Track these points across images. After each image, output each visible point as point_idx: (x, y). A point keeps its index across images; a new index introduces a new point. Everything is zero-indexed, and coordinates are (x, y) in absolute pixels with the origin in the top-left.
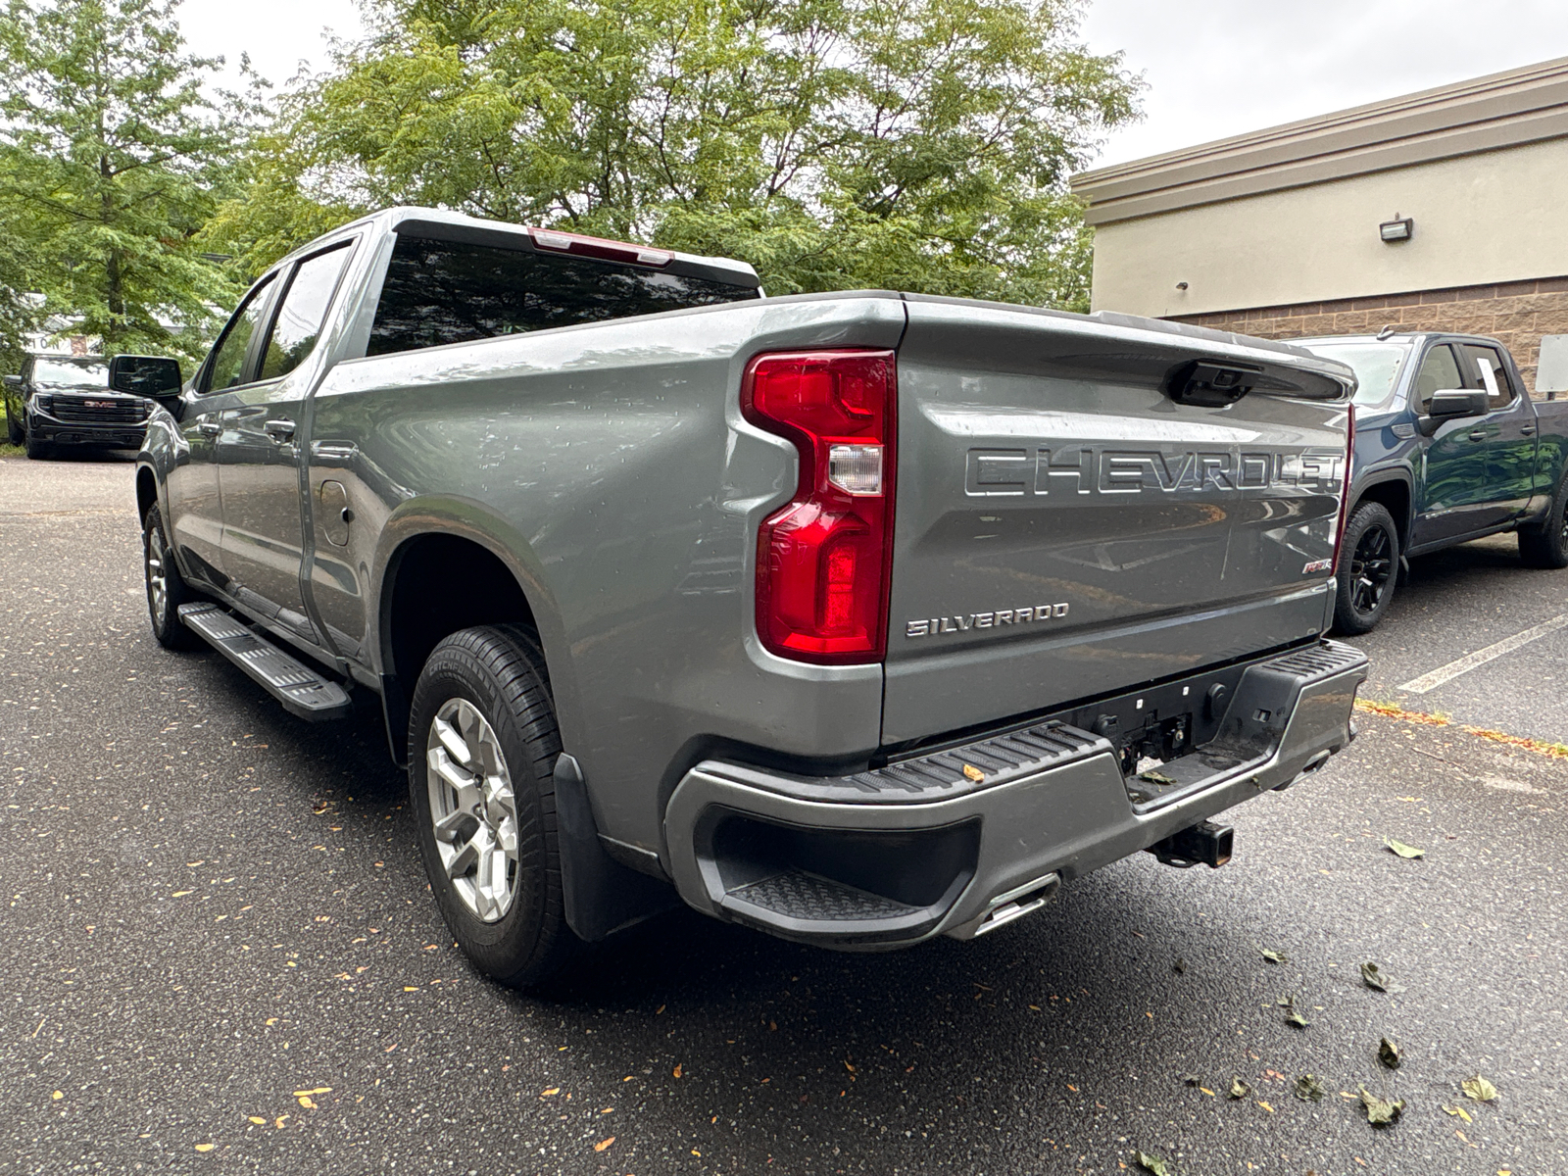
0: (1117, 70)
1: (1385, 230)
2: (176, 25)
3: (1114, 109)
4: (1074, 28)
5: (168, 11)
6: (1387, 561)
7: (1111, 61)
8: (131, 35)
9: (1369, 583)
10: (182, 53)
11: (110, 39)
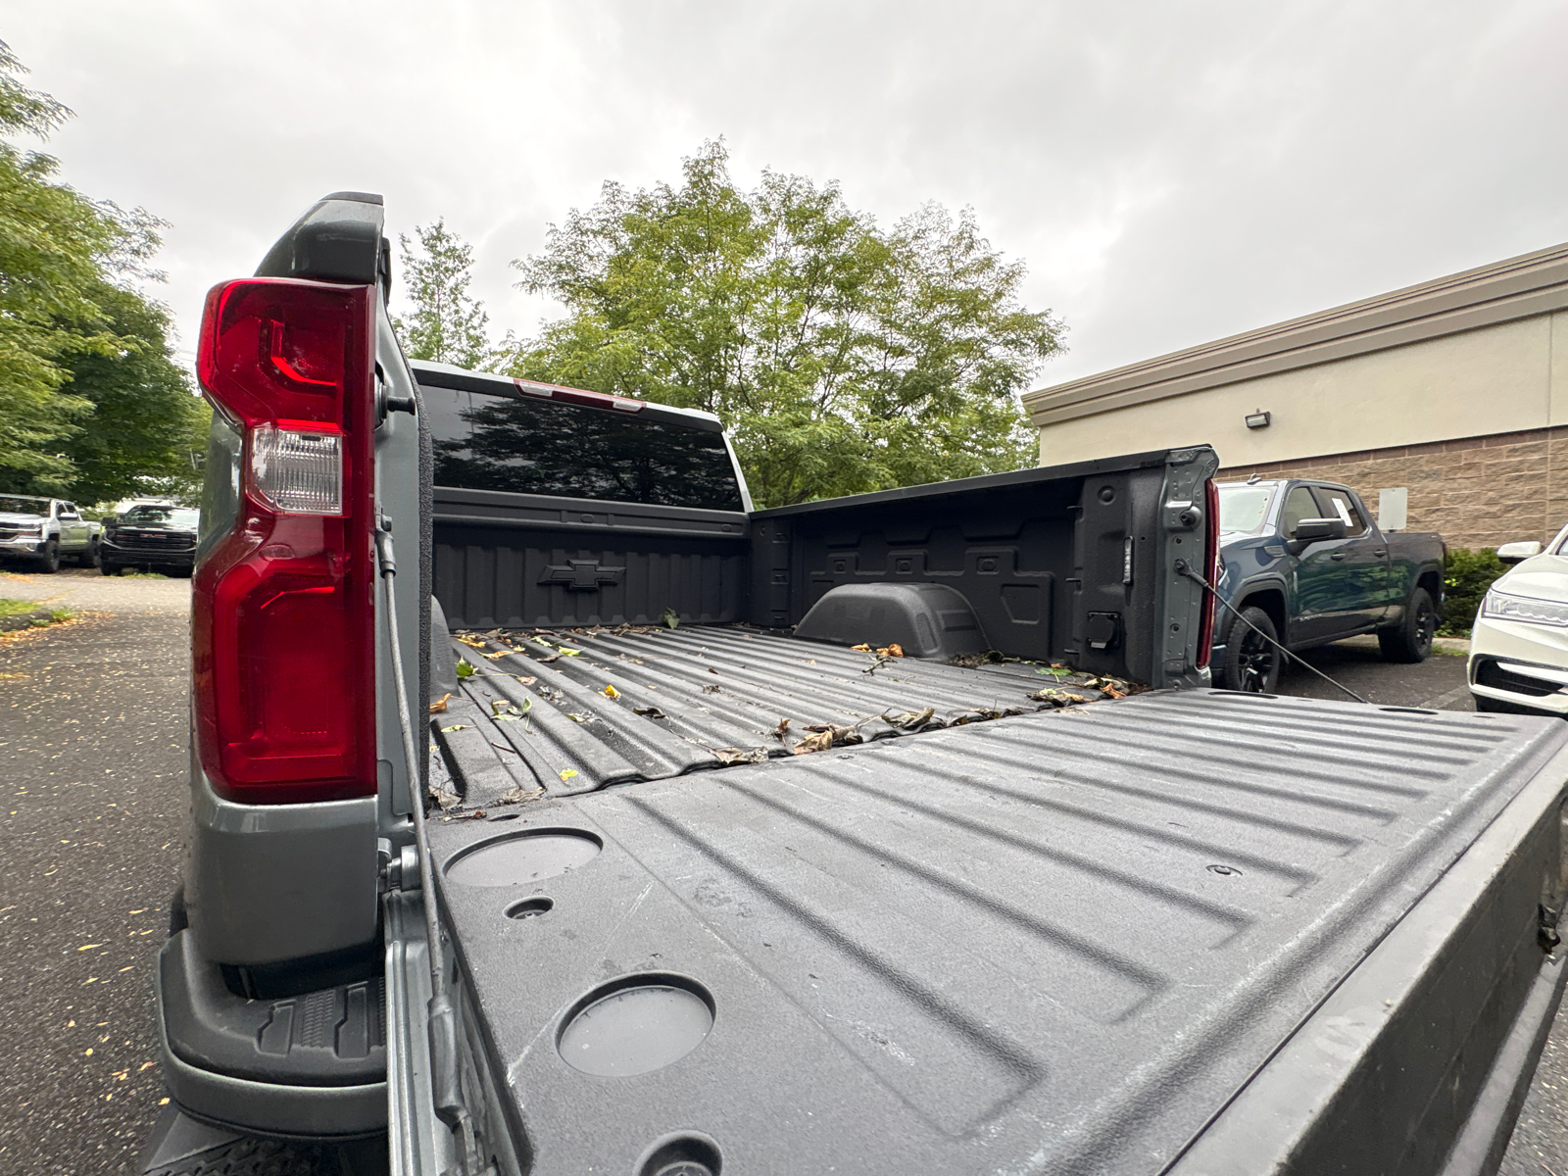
0: (1046, 320)
1: (1250, 420)
2: (484, 333)
3: (1046, 345)
4: (1015, 293)
5: (481, 325)
6: (1269, 655)
7: (1044, 314)
8: (459, 339)
9: (1255, 672)
10: (485, 348)
11: (446, 342)
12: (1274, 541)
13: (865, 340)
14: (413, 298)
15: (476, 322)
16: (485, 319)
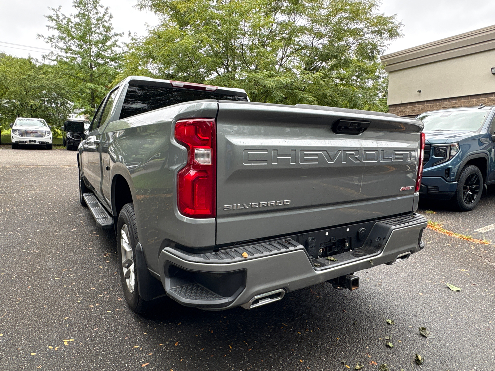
0: (394, 20)
1: (493, 70)
2: (111, 24)
3: (393, 33)
4: (378, 8)
5: (109, 20)
6: (478, 186)
7: (392, 18)
8: (99, 28)
9: (471, 193)
10: (112, 32)
11: (93, 29)
12: (485, 136)
13: (302, 30)
14: (75, 6)
15: (106, 18)
16: (111, 17)
